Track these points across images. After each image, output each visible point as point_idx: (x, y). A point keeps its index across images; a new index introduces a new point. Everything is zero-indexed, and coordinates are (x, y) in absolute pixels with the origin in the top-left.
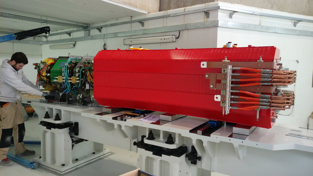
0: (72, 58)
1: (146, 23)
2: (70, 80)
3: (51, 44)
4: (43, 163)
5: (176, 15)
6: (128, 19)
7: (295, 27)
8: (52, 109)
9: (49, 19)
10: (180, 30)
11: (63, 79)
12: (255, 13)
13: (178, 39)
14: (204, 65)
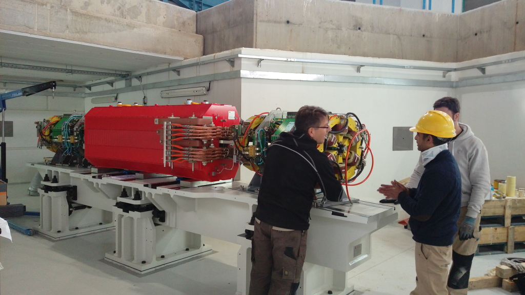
0: (75, 115)
1: (182, 72)
2: (69, 139)
3: (94, 97)
4: (41, 230)
6: (165, 66)
7: (358, 73)
8: (57, 172)
9: (74, 68)
10: (211, 80)
11: (63, 139)
12: (289, 60)
13: (209, 92)
14: (156, 121)
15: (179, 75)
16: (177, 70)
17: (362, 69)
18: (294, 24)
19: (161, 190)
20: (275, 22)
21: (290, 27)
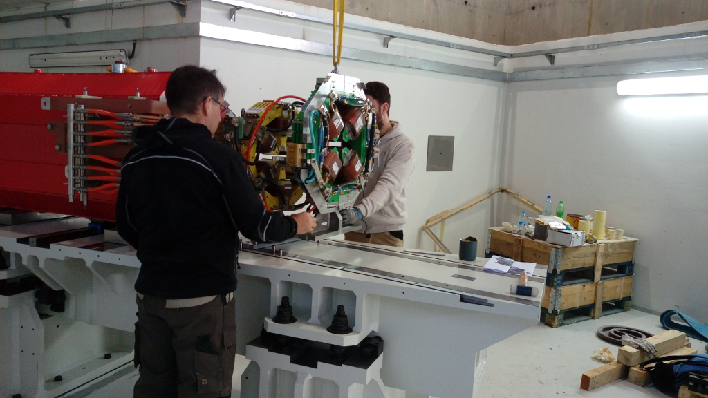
1: (74, 20)
5: (122, 5)
6: (39, 9)
7: (385, 49)
10: (136, 38)
12: (284, 14)
13: (132, 59)
14: (46, 104)
15: (68, 25)
16: (64, 17)
17: (392, 42)
19: (62, 251)
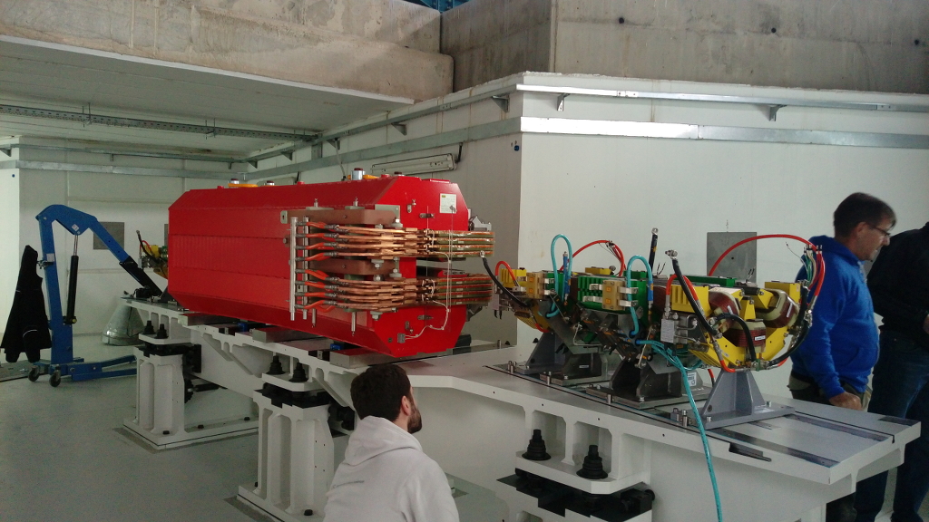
1: (411, 127)
4: (138, 429)
5: (449, 107)
6: (380, 117)
7: (772, 122)
8: (167, 318)
9: (218, 124)
10: (462, 140)
12: (623, 94)
13: (459, 163)
15: (404, 132)
16: (401, 124)
17: (780, 113)
18: (634, 24)
20: (595, 21)
21: (626, 29)
